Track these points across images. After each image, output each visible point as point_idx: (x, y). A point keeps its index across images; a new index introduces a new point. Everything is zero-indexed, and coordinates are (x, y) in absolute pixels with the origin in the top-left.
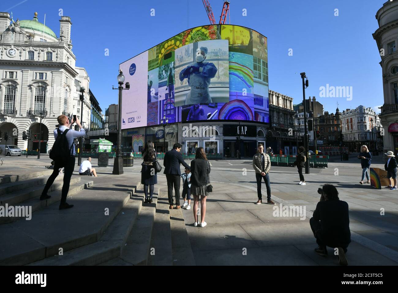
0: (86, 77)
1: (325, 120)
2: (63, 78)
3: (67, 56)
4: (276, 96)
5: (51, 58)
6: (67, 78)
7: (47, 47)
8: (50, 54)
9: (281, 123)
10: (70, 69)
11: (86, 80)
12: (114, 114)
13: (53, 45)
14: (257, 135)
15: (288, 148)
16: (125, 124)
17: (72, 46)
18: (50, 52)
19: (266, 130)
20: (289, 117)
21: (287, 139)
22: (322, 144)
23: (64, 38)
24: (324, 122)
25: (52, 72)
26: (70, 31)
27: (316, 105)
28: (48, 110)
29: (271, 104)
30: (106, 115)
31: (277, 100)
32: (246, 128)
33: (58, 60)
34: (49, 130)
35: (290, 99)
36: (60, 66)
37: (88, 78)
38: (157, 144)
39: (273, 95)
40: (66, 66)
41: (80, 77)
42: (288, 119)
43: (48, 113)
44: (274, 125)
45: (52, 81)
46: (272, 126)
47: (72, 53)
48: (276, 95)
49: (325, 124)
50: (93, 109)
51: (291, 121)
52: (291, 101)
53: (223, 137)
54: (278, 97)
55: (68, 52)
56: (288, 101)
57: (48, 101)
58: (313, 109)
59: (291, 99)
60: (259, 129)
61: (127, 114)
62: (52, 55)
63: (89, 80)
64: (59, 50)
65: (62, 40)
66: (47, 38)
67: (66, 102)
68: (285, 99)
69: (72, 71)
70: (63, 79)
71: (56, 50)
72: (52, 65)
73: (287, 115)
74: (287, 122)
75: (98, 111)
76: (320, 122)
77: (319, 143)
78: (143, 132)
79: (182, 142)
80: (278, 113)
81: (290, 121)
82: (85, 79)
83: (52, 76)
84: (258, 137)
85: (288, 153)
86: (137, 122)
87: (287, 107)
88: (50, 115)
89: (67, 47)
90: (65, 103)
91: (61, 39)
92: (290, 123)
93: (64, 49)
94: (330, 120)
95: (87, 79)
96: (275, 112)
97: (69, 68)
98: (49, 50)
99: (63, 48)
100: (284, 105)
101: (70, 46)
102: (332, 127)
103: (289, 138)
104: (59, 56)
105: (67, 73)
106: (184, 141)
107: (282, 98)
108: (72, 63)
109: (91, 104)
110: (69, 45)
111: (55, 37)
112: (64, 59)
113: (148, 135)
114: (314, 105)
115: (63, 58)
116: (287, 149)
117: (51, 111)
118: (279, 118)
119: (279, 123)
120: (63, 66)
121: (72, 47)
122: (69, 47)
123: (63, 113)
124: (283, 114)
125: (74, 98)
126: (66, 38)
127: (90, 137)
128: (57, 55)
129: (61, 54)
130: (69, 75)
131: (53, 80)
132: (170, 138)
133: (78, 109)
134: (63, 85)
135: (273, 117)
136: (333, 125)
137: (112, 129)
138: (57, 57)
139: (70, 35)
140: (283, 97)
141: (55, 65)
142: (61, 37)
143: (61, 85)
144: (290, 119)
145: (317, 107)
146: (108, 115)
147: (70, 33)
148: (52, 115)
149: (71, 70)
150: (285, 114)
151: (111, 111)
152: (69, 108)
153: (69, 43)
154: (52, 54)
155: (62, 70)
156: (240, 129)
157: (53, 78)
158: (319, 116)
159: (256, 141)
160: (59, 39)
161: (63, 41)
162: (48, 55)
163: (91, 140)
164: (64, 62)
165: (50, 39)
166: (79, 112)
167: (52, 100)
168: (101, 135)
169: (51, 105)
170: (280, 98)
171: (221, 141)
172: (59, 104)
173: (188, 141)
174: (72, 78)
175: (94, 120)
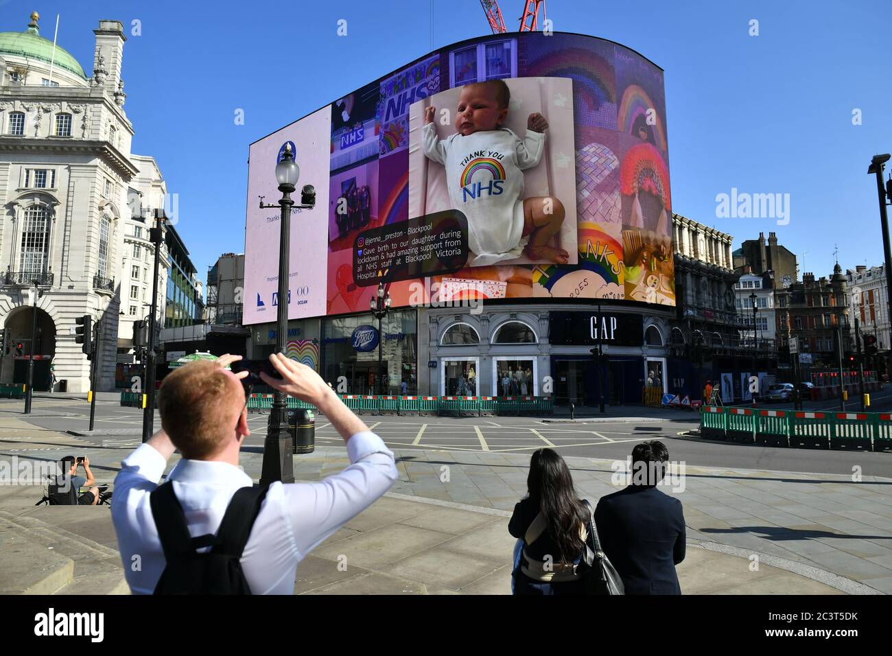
0: (156, 181)
1: (806, 296)
2: (99, 183)
3: (112, 123)
4: (689, 230)
5: (69, 130)
6: (108, 182)
7: (58, 99)
8: (66, 118)
9: (707, 306)
10: (117, 159)
11: (155, 188)
12: (231, 280)
13: (75, 95)
14: (645, 342)
15: (730, 376)
16: (264, 309)
17: (125, 97)
18: (66, 114)
19: (668, 327)
20: (724, 288)
21: (725, 351)
22: (810, 362)
23: (104, 76)
24: (803, 301)
25: (70, 166)
26: (120, 57)
27: (779, 255)
28: (55, 270)
29: (679, 252)
30: (210, 284)
31: (691, 240)
32: (614, 321)
33: (86, 135)
34: (57, 328)
35: (725, 240)
36: (90, 149)
37: (163, 184)
38: (355, 367)
39: (681, 228)
40: (107, 149)
41: (143, 181)
42: (722, 295)
43: (57, 280)
44: (690, 312)
45: (68, 191)
46: (685, 314)
47: (124, 115)
48: (689, 228)
49: (806, 306)
50: (174, 266)
51: (728, 300)
52: (727, 246)
53: (550, 346)
54: (695, 234)
55: (114, 113)
56: (720, 244)
57: (56, 247)
58: (769, 266)
59: (728, 238)
60: (648, 324)
61: (270, 282)
62: (70, 122)
63: (164, 188)
64: (90, 106)
65: (98, 82)
66: (61, 77)
67: (103, 248)
68: (713, 239)
69: (122, 164)
70: (97, 186)
71: (81, 108)
72: (70, 148)
73: (719, 282)
74: (720, 303)
75: (187, 272)
76: (792, 302)
77: (804, 362)
78: (313, 333)
79: (430, 362)
80: (697, 277)
81: (726, 300)
82: (153, 186)
83: (70, 177)
84: (646, 348)
85: (730, 391)
86: (299, 303)
87: (717, 260)
88: (61, 285)
89: (110, 99)
90: (100, 251)
91: (96, 78)
92: (727, 307)
93: (102, 105)
94: (818, 295)
95: (159, 186)
96: (689, 274)
97: (114, 157)
98: (65, 107)
99: (101, 101)
100: (711, 255)
101: (119, 97)
102: (825, 316)
103: (731, 350)
104: (88, 123)
105: (109, 170)
106: (436, 359)
107: (705, 237)
108: (123, 143)
109: (169, 252)
110: (116, 94)
111: (82, 73)
112: (102, 133)
113: (329, 341)
114: (772, 256)
115: (101, 128)
116: (726, 381)
117: (64, 274)
118: (698, 293)
119: (700, 307)
120: (98, 150)
121: (123, 98)
122: (116, 101)
123: (95, 279)
124: (708, 279)
125: (126, 238)
126: (110, 77)
127: (165, 344)
128: (84, 121)
129: (96, 118)
130: (114, 175)
131: (71, 189)
132: (395, 348)
133: (134, 266)
134: (98, 202)
135: (686, 289)
136: (827, 310)
137: (227, 323)
138: (83, 127)
139: (119, 68)
140: (709, 234)
141: (78, 149)
142: (97, 72)
143: (91, 202)
144: (726, 293)
145: (780, 261)
146: (216, 285)
147: (119, 63)
148: (65, 285)
149: (119, 161)
150: (712, 280)
151: (225, 273)
152: (112, 264)
153: (116, 90)
154: (70, 118)
155: (97, 161)
156: (598, 325)
157: (72, 184)
158: (786, 285)
159: (641, 359)
160: (91, 81)
161: (101, 85)
162: (62, 122)
163: (169, 354)
164: (102, 139)
165: (68, 79)
166: (136, 277)
167: (67, 243)
168: (196, 339)
169: (63, 256)
170: (701, 236)
171: (545, 359)
172: (85, 254)
173: (447, 359)
174: (121, 182)
175: (174, 297)
